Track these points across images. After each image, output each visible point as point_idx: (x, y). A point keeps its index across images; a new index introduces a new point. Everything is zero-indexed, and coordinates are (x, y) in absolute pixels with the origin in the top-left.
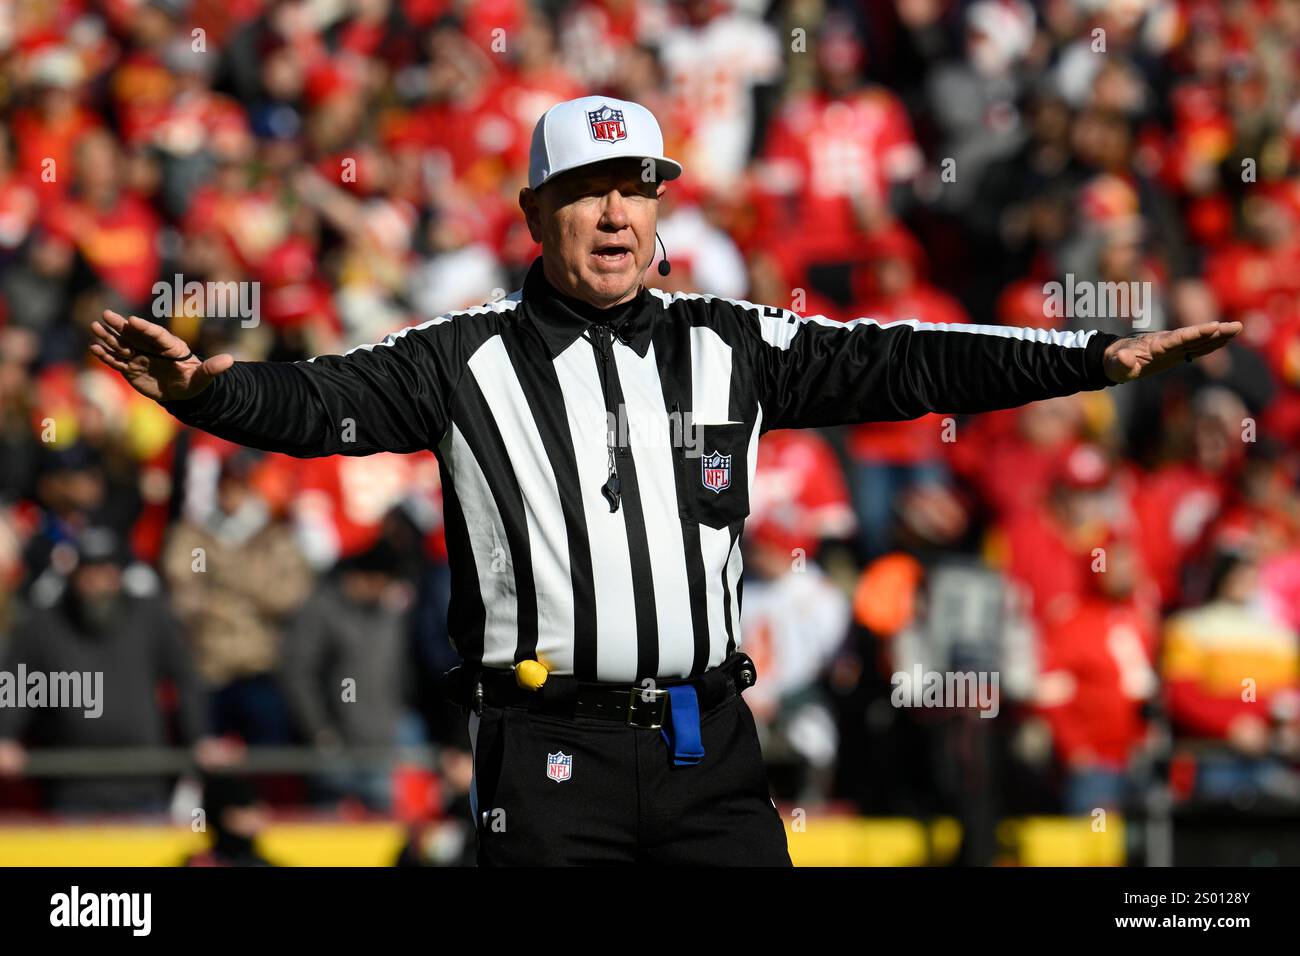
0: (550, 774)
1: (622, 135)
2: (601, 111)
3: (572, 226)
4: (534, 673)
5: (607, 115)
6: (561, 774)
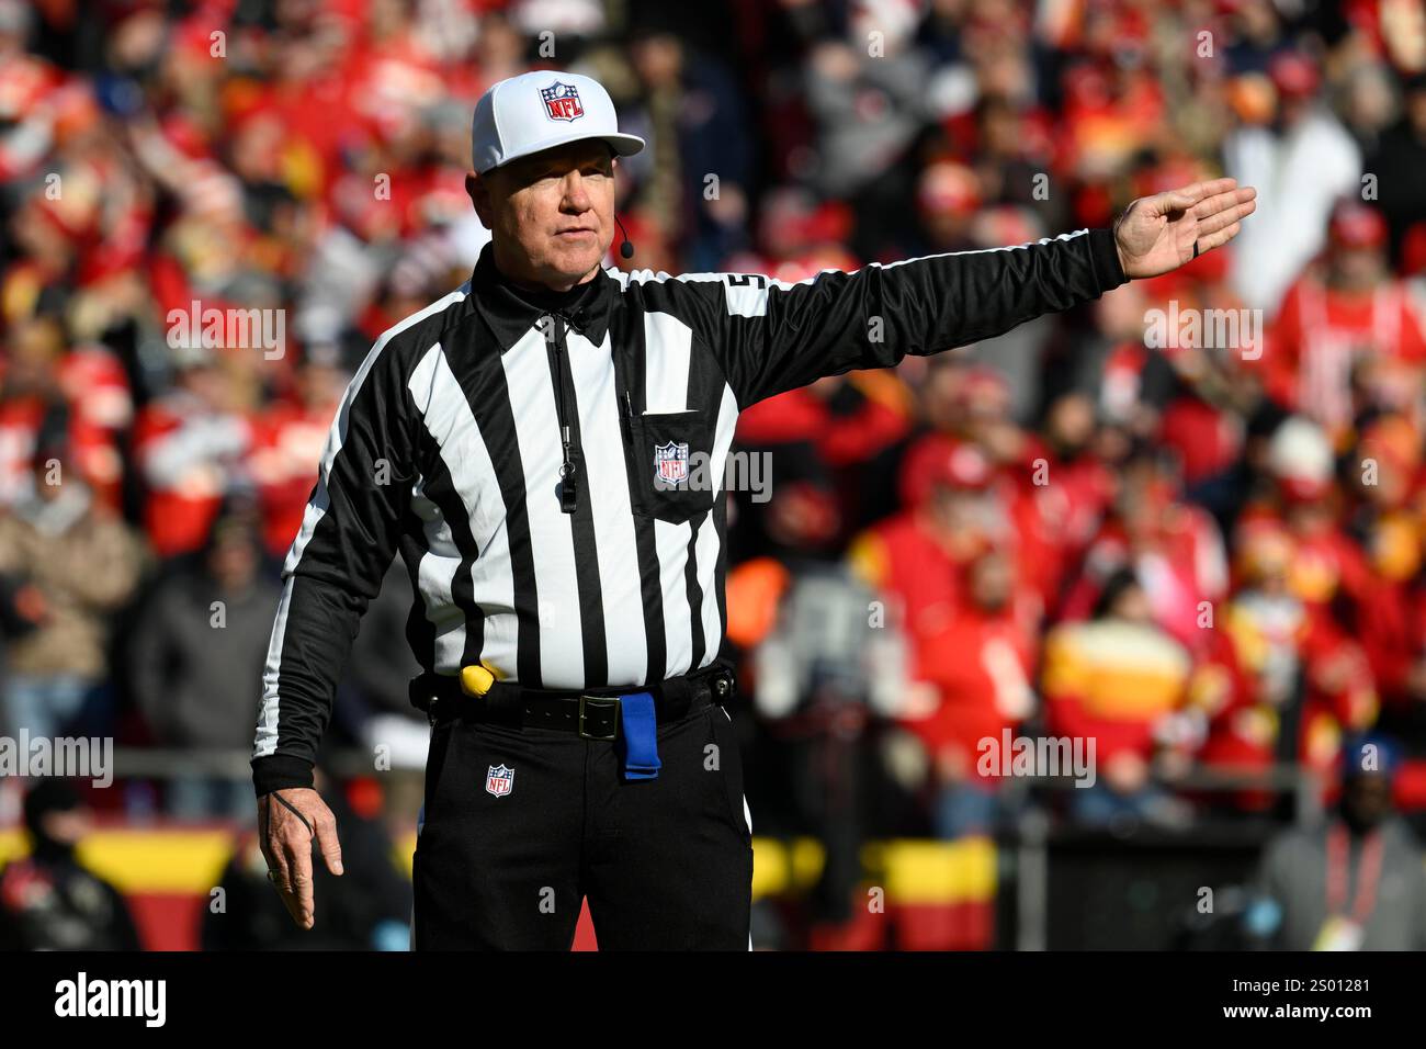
0: (489, 788)
1: (579, 112)
2: (554, 88)
3: (530, 210)
4: (479, 680)
5: (561, 92)
6: (501, 788)
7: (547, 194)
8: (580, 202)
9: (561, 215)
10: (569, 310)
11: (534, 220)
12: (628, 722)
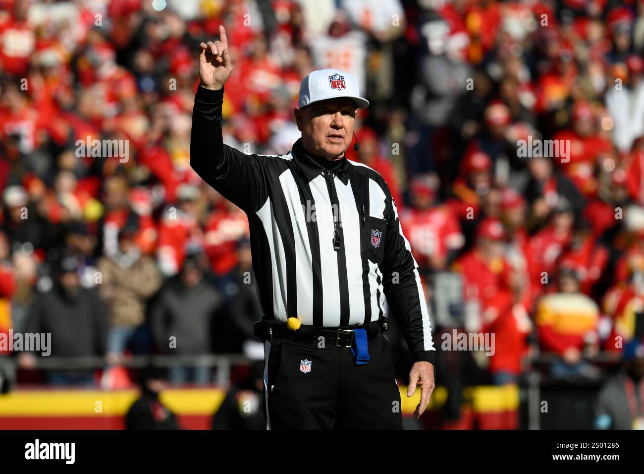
0: (302, 370)
1: (344, 87)
2: (335, 76)
3: (319, 125)
4: (295, 323)
5: (337, 78)
6: (307, 369)
7: (327, 119)
8: (339, 123)
9: (330, 128)
10: (335, 169)
11: (320, 129)
12: (357, 340)
